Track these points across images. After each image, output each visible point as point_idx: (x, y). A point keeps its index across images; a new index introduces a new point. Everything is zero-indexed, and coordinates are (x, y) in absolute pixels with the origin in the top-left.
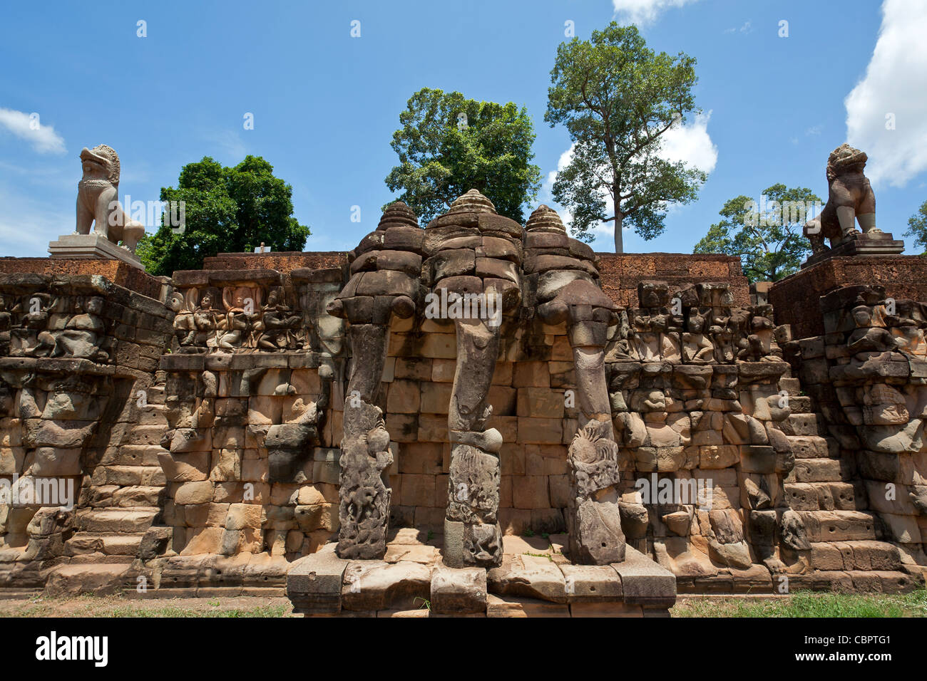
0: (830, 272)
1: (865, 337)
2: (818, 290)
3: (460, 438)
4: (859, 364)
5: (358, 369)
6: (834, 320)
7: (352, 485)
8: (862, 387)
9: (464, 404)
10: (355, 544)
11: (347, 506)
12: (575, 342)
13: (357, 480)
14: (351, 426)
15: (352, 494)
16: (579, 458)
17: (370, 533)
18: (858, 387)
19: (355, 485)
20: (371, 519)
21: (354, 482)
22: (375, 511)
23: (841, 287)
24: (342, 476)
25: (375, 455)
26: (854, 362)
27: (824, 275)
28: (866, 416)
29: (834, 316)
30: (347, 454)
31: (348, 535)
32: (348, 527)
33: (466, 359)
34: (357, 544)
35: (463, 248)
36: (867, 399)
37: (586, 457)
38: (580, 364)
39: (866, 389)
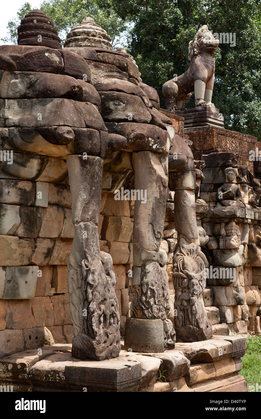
0: (210, 137)
1: (231, 190)
2: (198, 149)
3: (154, 256)
4: (224, 207)
5: (91, 198)
6: (211, 174)
7: (101, 299)
8: (220, 223)
9: (158, 231)
10: (108, 347)
11: (100, 316)
12: (184, 185)
13: (104, 295)
14: (94, 250)
15: (103, 307)
16: (190, 270)
17: (115, 336)
18: (217, 223)
19: (103, 299)
20: (114, 325)
21: (102, 296)
22: (116, 319)
23: (217, 151)
24: (92, 293)
25: (109, 273)
26: (219, 206)
27: (205, 139)
28: (221, 243)
29: (211, 171)
30: (96, 273)
31: (103, 341)
32: (102, 334)
33: (158, 195)
34: (109, 347)
35: (133, 94)
36: (223, 232)
37: (194, 270)
38: (187, 203)
39: (223, 225)
